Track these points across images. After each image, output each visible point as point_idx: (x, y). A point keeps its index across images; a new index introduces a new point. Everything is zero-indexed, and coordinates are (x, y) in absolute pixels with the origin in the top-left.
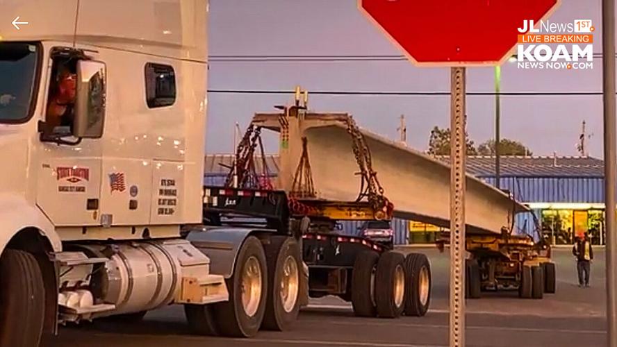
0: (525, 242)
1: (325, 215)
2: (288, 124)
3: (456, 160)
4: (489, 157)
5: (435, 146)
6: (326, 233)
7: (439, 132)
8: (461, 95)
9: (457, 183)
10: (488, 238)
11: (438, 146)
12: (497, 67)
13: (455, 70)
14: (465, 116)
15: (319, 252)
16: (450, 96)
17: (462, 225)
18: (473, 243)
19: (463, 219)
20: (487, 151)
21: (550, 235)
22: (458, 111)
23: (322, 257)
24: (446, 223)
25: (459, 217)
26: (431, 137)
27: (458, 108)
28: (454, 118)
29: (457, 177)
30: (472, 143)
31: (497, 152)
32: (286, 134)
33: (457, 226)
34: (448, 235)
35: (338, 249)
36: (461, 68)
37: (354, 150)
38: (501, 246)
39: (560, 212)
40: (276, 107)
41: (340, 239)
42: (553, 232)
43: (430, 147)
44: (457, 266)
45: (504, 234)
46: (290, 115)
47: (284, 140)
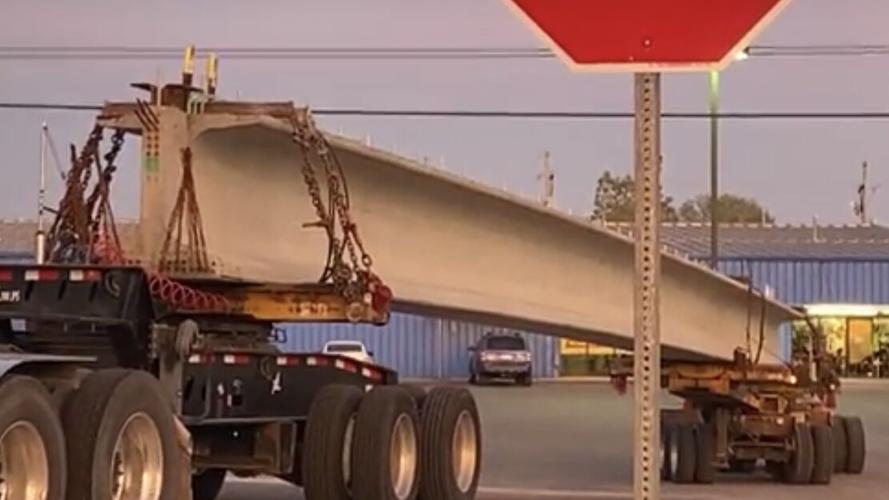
0: (780, 377)
1: (246, 312)
2: (157, 121)
3: (644, 234)
4: (699, 225)
5: (605, 205)
6: (250, 349)
7: (610, 182)
8: (653, 121)
9: (646, 274)
10: (709, 368)
11: (609, 206)
12: (714, 71)
13: (641, 79)
14: (660, 158)
15: (229, 389)
16: (632, 119)
17: (654, 347)
18: (680, 377)
19: (657, 335)
20: (695, 213)
21: (806, 360)
22: (646, 149)
23: (237, 400)
24: (627, 343)
25: (649, 334)
26: (598, 190)
27: (647, 144)
28: (640, 161)
29: (646, 264)
30: (669, 200)
31: (713, 214)
32: (153, 143)
33: (646, 349)
34: (629, 362)
35: (276, 382)
36: (652, 74)
37: (306, 177)
38: (734, 384)
39: (823, 321)
40: (134, 85)
41: (282, 361)
42: (811, 356)
43: (596, 208)
44: (646, 419)
45: (740, 361)
46: (163, 103)
47: (148, 154)
